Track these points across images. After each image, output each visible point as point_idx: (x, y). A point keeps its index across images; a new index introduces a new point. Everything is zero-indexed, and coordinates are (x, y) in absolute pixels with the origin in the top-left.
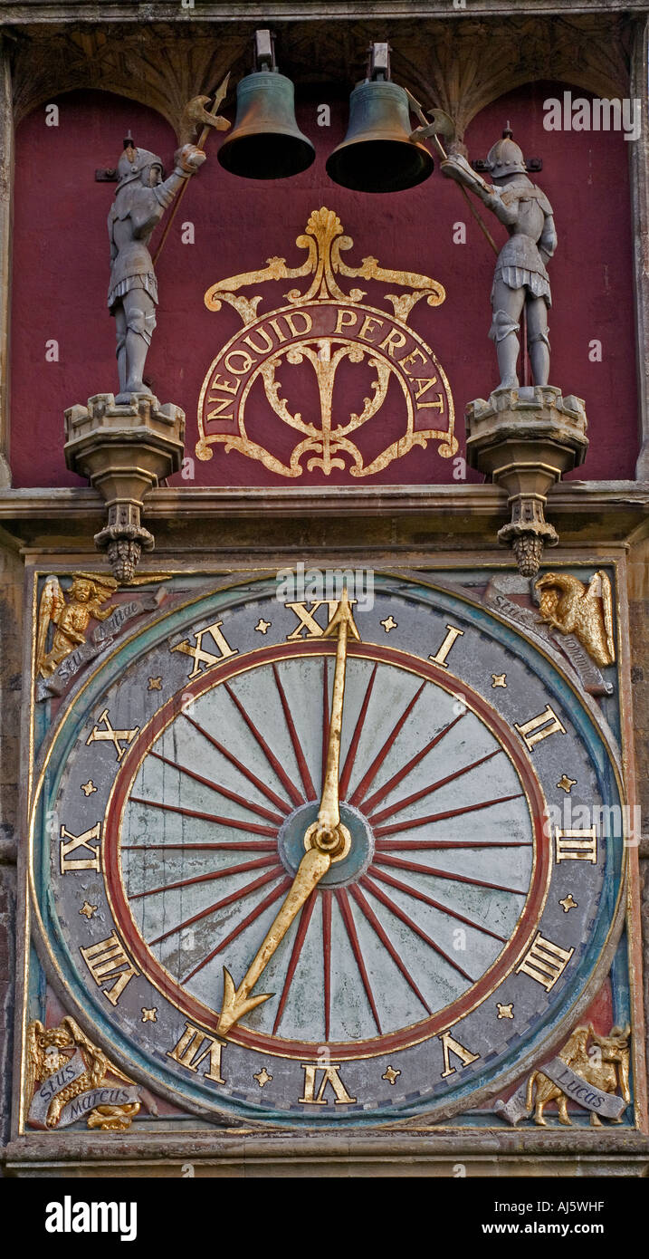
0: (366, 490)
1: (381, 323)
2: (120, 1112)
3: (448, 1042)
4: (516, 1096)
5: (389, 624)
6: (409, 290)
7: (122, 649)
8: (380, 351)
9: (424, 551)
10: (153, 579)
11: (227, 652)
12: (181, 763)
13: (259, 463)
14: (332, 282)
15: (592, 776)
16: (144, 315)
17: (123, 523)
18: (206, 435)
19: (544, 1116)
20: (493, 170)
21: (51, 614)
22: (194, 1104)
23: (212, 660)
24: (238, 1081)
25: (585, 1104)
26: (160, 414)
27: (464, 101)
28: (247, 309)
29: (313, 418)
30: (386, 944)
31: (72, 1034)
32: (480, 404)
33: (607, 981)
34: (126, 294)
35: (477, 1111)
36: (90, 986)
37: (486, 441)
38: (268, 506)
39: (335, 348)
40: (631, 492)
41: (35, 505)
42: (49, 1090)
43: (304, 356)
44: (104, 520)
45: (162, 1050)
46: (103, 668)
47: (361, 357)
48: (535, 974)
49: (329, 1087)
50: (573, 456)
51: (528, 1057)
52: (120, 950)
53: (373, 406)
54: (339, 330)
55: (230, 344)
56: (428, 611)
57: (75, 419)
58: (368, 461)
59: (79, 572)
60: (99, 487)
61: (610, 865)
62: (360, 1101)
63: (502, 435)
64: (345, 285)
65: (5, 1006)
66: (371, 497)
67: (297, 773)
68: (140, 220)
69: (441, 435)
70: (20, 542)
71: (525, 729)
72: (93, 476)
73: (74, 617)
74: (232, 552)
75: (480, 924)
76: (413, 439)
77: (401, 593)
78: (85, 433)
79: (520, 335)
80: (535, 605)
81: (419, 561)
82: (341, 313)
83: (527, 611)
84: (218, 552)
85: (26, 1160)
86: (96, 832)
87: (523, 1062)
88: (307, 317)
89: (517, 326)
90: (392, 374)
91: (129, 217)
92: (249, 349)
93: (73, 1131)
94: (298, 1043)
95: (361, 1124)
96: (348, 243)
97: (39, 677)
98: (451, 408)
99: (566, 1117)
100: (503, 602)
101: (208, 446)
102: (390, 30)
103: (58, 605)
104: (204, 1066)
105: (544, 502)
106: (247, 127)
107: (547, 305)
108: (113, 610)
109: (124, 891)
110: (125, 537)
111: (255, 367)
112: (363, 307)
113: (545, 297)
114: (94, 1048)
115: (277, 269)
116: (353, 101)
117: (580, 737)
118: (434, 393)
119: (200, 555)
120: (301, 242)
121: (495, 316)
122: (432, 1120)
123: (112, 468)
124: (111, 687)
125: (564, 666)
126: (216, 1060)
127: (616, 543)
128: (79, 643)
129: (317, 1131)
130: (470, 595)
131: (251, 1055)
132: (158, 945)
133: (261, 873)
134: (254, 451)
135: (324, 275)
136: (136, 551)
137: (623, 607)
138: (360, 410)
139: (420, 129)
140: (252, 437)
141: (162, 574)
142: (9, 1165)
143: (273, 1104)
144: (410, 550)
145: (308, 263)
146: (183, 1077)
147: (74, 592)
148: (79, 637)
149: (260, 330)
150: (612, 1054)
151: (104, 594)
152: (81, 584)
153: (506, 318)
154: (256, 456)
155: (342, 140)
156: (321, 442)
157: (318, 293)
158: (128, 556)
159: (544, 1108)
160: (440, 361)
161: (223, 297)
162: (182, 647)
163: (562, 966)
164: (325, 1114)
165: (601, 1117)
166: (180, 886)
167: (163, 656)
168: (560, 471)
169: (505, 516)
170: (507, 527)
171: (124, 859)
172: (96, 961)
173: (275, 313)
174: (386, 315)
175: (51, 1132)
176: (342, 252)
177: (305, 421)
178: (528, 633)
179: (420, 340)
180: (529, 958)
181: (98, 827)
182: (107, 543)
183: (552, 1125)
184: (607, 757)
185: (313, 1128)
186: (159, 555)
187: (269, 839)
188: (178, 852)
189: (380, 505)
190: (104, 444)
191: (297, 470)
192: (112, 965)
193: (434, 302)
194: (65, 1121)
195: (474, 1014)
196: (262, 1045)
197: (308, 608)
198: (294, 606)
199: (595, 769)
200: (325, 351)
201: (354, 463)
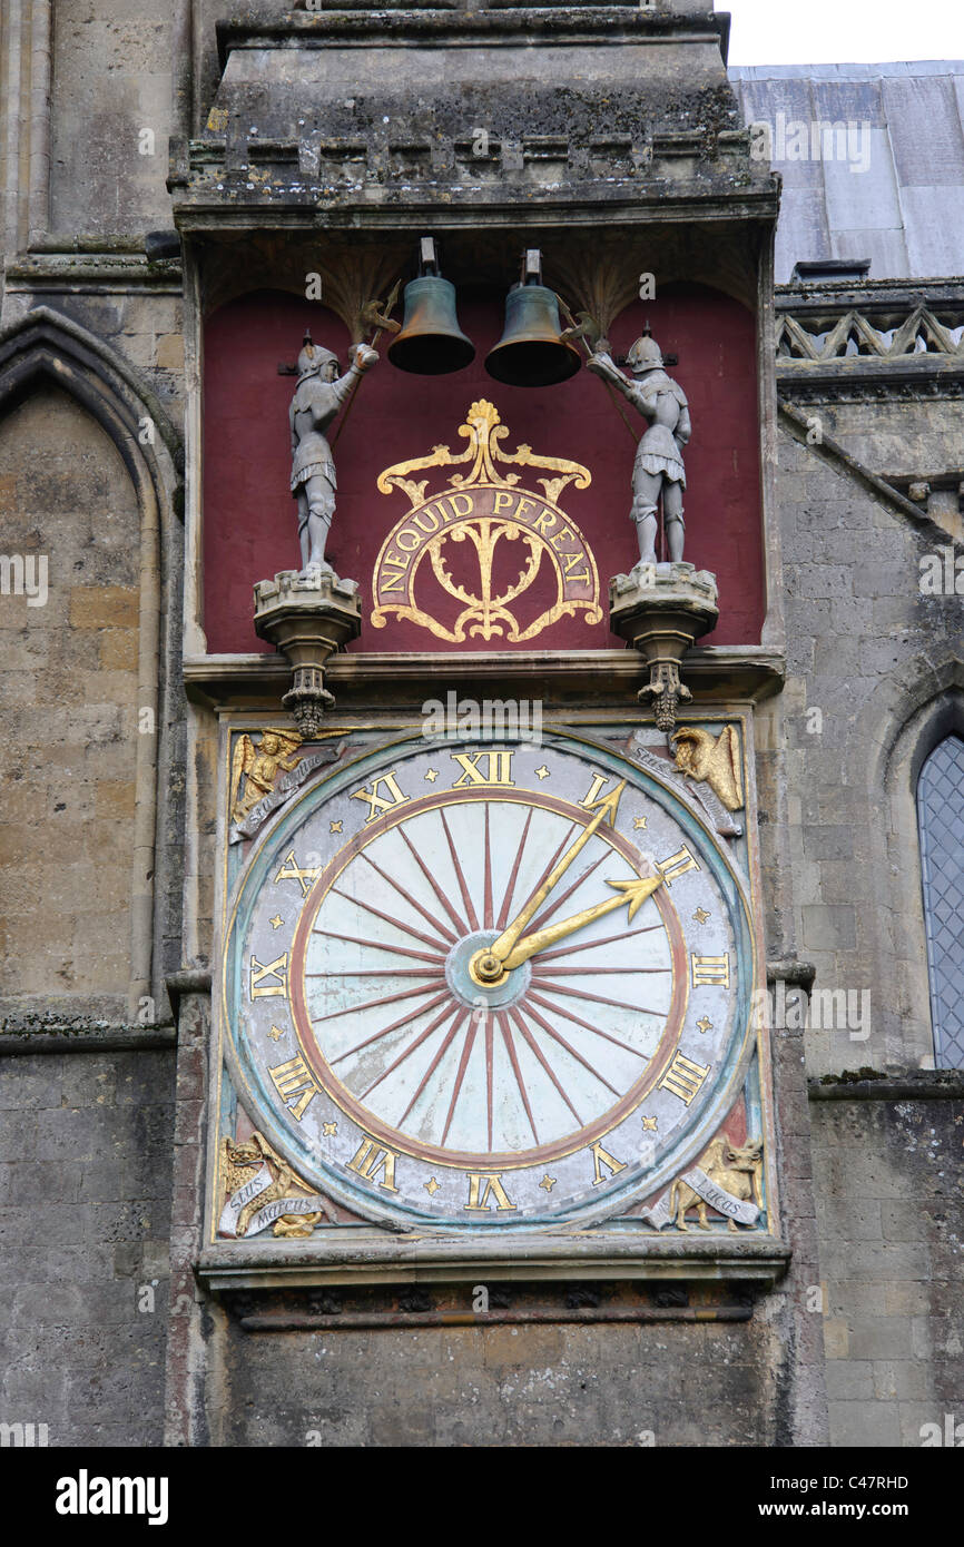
0: (521, 655)
1: (534, 504)
2: (302, 1221)
3: (598, 1152)
4: (659, 1203)
5: (543, 773)
6: (559, 475)
7: (307, 797)
9: (573, 708)
10: (331, 734)
11: (400, 798)
12: (358, 898)
13: (427, 630)
14: (491, 469)
15: (724, 908)
16: (322, 499)
17: (307, 686)
18: (380, 605)
19: (686, 1221)
20: (634, 366)
21: (243, 766)
22: (370, 1212)
23: (386, 805)
24: (412, 1190)
25: (723, 1212)
26: (339, 589)
27: (608, 300)
28: (415, 491)
29: (474, 588)
30: (543, 1061)
31: (260, 1149)
32: (622, 580)
33: (741, 1097)
34: (309, 480)
35: (625, 1217)
36: (277, 1104)
37: (627, 612)
38: (436, 670)
39: (494, 526)
40: (757, 656)
41: (228, 670)
42: (238, 1201)
43: (467, 535)
44: (290, 683)
45: (343, 1164)
46: (289, 814)
47: (517, 535)
48: (675, 1089)
49: (492, 1195)
50: (703, 624)
51: (671, 1167)
52: (304, 1069)
53: (527, 579)
54: (497, 511)
55: (400, 523)
56: (577, 761)
57: (263, 593)
58: (523, 628)
59: (268, 728)
60: (287, 653)
61: (741, 990)
62: (520, 1208)
63: (643, 607)
64: (503, 470)
65: (199, 1123)
66: (526, 662)
67: (463, 906)
68: (320, 412)
69: (588, 605)
70: (214, 701)
71: (663, 866)
72: (280, 644)
73: (262, 768)
74: (404, 710)
75: (626, 1043)
76: (562, 608)
77: (553, 745)
78: (273, 606)
79: (657, 515)
80: (672, 756)
81: (570, 717)
82: (499, 495)
83: (665, 761)
84: (392, 710)
85: (216, 1268)
86: (283, 962)
87: (666, 1171)
88: (467, 498)
89: (655, 508)
90: (544, 550)
91: (309, 410)
92: (417, 528)
93: (259, 1239)
94: (464, 1153)
95: (522, 1229)
96: (504, 432)
97: (231, 822)
98: (597, 580)
99: (706, 1224)
100: (643, 754)
101: (382, 615)
102: (539, 238)
103: (249, 757)
104: (379, 1177)
105: (678, 665)
106: (415, 327)
107: (682, 488)
108: (299, 762)
109: (308, 1015)
110: (309, 698)
111: (423, 544)
112: (518, 490)
113: (680, 481)
114: (279, 1160)
115: (441, 456)
116: (509, 304)
117: (713, 873)
118: (583, 566)
119: (375, 712)
120: (463, 431)
121: (635, 499)
122: (587, 1225)
123: (298, 637)
124: (298, 829)
125: (696, 809)
126: (390, 1171)
127: (743, 701)
128: (268, 792)
129: (481, 1236)
130: (613, 746)
131: (422, 1164)
132: (338, 1064)
133: (431, 997)
134: (423, 619)
135: (483, 461)
136: (319, 712)
137: (750, 758)
138: (516, 583)
139: (569, 330)
140: (421, 607)
141: (342, 730)
142: (201, 1273)
143: (440, 1210)
144: (562, 707)
145: (470, 451)
146: (360, 1186)
147: (263, 746)
148: (268, 786)
150: (744, 1164)
151: (291, 747)
152: (270, 739)
153: (645, 500)
154: (425, 624)
155: (499, 341)
156: (481, 611)
157: (479, 477)
158: (312, 715)
159: (686, 1213)
160: (587, 538)
161: (393, 481)
162: (360, 794)
163: (699, 1082)
164: (489, 1220)
165: (736, 1223)
166: (358, 1010)
167: (341, 802)
168: (692, 637)
169: (644, 678)
170: (647, 688)
171: (310, 987)
172: (282, 1080)
173: (440, 495)
174: (539, 497)
175: (240, 1240)
176: (500, 441)
177: (468, 592)
178: (665, 781)
179: (569, 520)
180: (669, 1074)
181: (285, 957)
182: (294, 702)
183: (693, 1230)
184: (738, 892)
185: (478, 1232)
186: (341, 712)
187: (439, 966)
188: (357, 978)
189: (534, 668)
190: (292, 616)
191: (460, 637)
192: (297, 1084)
193: (581, 485)
194: (254, 1228)
195: (621, 1127)
196: (431, 1156)
197: (471, 759)
198: (459, 757)
199: (727, 903)
200: (485, 529)
201: (511, 630)
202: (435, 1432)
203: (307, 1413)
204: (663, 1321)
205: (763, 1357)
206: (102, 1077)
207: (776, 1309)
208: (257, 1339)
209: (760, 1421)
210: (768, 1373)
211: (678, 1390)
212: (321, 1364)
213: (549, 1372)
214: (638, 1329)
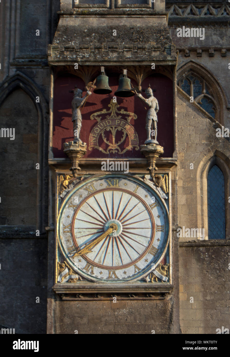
0: (121, 159)
2: (74, 279)
3: (135, 266)
4: (148, 277)
5: (125, 184)
6: (130, 116)
8: (124, 129)
9: (132, 170)
10: (80, 175)
11: (94, 190)
12: (85, 212)
14: (115, 115)
15: (163, 215)
16: (79, 124)
17: (75, 166)
18: (90, 145)
20: (146, 94)
21: (61, 182)
22: (88, 278)
23: (91, 191)
24: (96, 273)
26: (82, 145)
28: (99, 119)
30: (124, 247)
31: (65, 264)
34: (76, 120)
35: (141, 279)
37: (144, 151)
39: (115, 128)
40: (172, 160)
41: (58, 162)
42: (61, 275)
43: (110, 129)
44: (71, 165)
45: (83, 268)
47: (121, 130)
49: (113, 275)
54: (116, 124)
55: (95, 127)
56: (133, 182)
57: (65, 145)
58: (122, 151)
59: (66, 174)
60: (70, 159)
62: (119, 277)
63: (148, 151)
67: (107, 214)
68: (78, 105)
69: (136, 146)
70: (55, 168)
71: (151, 205)
72: (69, 157)
73: (65, 183)
75: (142, 244)
76: (130, 146)
82: (117, 120)
83: (152, 182)
84: (93, 170)
85: (57, 289)
86: (70, 225)
88: (110, 121)
89: (151, 126)
90: (127, 133)
91: (76, 104)
92: (99, 128)
93: (66, 283)
94: (107, 266)
95: (119, 282)
96: (118, 106)
98: (138, 140)
99: (157, 281)
100: (147, 181)
103: (62, 180)
104: (90, 271)
105: (155, 162)
106: (99, 87)
108: (73, 181)
109: (75, 237)
110: (75, 169)
111: (100, 131)
112: (121, 119)
114: (69, 267)
115: (104, 111)
117: (161, 207)
118: (135, 137)
119: (89, 170)
120: (109, 106)
123: (73, 155)
125: (158, 193)
126: (92, 270)
129: (111, 283)
130: (141, 179)
131: (99, 268)
133: (100, 233)
134: (100, 148)
135: (113, 112)
137: (170, 182)
138: (120, 140)
140: (99, 146)
142: (54, 290)
143: (103, 278)
145: (111, 110)
146: (86, 272)
147: (65, 178)
148: (66, 187)
149: (101, 124)
150: (165, 269)
151: (71, 178)
152: (67, 176)
153: (149, 125)
154: (100, 150)
156: (113, 147)
157: (112, 116)
158: (76, 173)
159: (153, 279)
160: (136, 130)
161: (94, 117)
162: (86, 188)
164: (112, 280)
165: (163, 281)
166: (85, 236)
167: (82, 190)
168: (158, 157)
170: (148, 168)
171: (75, 231)
172: (70, 250)
173: (104, 120)
174: (125, 121)
175: (62, 283)
176: (117, 108)
177: (110, 142)
178: (152, 187)
179: (132, 126)
180: (151, 250)
183: (154, 282)
184: (166, 212)
186: (82, 171)
187: (103, 227)
188: (85, 229)
191: (108, 153)
193: (135, 118)
194: (65, 281)
195: (140, 261)
196: (101, 267)
197: (110, 181)
198: (107, 181)
199: (164, 214)
200: (114, 128)
201: (119, 151)
202: (101, 321)
203: (75, 317)
204: (148, 300)
205: (167, 307)
206: (31, 244)
207: (170, 297)
208: (65, 302)
209: (166, 319)
210: (168, 310)
211: (150, 313)
212: (78, 307)
213: (124, 310)
214: (142, 301)
